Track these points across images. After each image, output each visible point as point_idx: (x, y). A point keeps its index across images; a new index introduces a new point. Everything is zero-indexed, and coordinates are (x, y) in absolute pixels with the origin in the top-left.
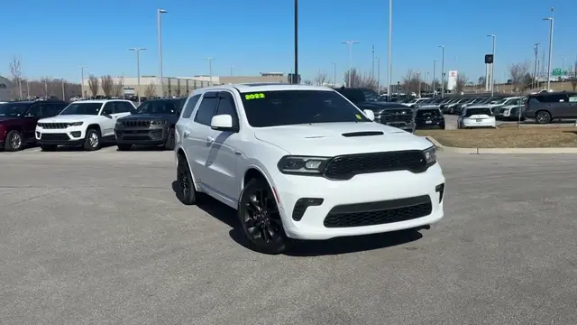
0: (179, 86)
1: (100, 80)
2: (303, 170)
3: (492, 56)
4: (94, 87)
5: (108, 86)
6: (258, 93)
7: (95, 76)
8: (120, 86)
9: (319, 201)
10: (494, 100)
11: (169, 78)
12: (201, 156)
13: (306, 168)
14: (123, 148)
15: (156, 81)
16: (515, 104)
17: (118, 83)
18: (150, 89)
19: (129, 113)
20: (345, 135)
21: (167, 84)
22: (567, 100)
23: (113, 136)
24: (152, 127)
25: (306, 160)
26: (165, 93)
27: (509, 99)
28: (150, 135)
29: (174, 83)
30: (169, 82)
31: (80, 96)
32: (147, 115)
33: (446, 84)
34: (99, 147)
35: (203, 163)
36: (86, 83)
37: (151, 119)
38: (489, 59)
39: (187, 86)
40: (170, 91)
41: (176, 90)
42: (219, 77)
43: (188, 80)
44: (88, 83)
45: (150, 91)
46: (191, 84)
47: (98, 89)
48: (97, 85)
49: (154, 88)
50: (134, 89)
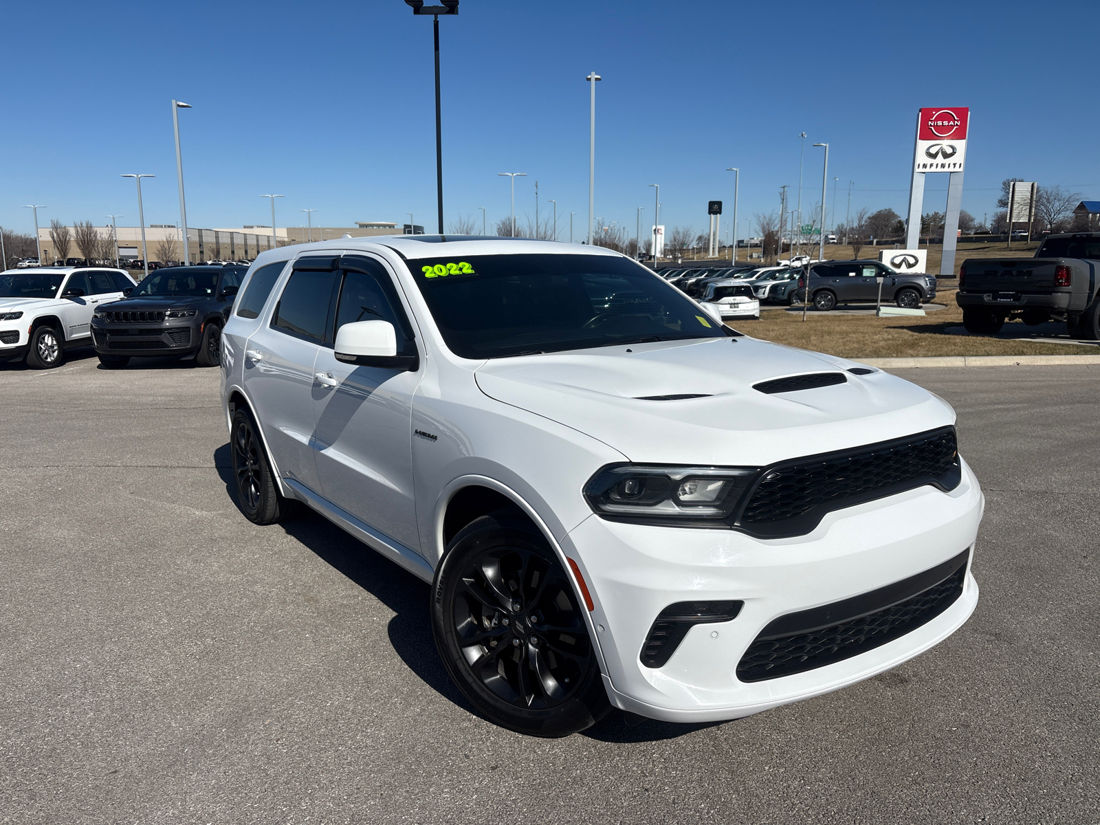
0: (217, 243)
1: (72, 231)
2: (669, 508)
3: (719, 204)
4: (61, 243)
5: (87, 241)
6: (456, 260)
7: (63, 223)
8: (111, 243)
10: (739, 271)
11: (200, 231)
12: (299, 420)
13: (680, 503)
14: (109, 363)
15: (178, 235)
16: (775, 278)
17: (105, 236)
18: (166, 248)
19: (120, 295)
20: (767, 387)
21: (196, 239)
22: (859, 273)
23: (89, 339)
24: (168, 323)
25: (677, 476)
26: (194, 255)
27: (762, 270)
28: (164, 338)
29: (209, 239)
30: (201, 236)
31: (36, 259)
32: (159, 300)
33: (648, 246)
34: (59, 363)
35: (304, 439)
36: (44, 236)
37: (166, 307)
38: (715, 208)
39: (232, 244)
40: (202, 252)
41: (212, 251)
42: (284, 227)
43: (233, 233)
44: (49, 235)
45: (167, 252)
46: (239, 241)
47: (68, 247)
48: (67, 239)
49: (174, 247)
50: (136, 248)
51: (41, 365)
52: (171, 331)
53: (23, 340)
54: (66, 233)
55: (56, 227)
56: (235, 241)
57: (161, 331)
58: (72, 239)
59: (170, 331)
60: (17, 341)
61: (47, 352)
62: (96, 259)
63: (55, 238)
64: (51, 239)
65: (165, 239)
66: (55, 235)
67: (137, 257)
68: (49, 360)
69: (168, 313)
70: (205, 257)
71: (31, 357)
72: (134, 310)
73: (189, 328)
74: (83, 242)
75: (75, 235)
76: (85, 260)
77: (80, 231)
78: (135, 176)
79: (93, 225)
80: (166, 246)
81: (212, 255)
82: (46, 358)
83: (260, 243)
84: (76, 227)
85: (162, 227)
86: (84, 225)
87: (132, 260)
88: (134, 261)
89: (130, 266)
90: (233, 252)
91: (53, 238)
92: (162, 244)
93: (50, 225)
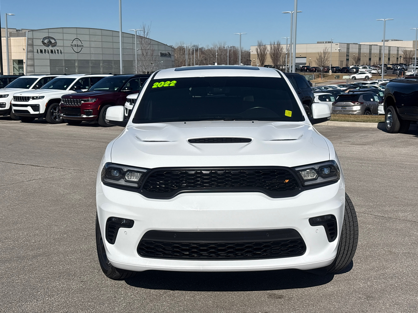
0: (359, 53)
1: (269, 48)
2: (122, 182)
4: (262, 56)
5: (276, 54)
9: (129, 224)
11: (348, 44)
13: (127, 181)
15: (331, 48)
20: (191, 141)
21: (345, 50)
26: (342, 61)
29: (354, 50)
30: (348, 48)
36: (253, 51)
39: (370, 53)
40: (348, 60)
41: (354, 59)
42: (411, 40)
43: (371, 45)
44: (255, 51)
45: (323, 60)
46: (375, 51)
47: (265, 58)
48: (265, 53)
49: (327, 56)
50: (306, 57)
54: (265, 49)
55: (260, 45)
56: (373, 51)
58: (268, 53)
62: (280, 65)
63: (259, 53)
64: (256, 53)
65: (322, 52)
66: (259, 50)
67: (305, 64)
70: (350, 62)
74: (274, 54)
75: (270, 50)
76: (274, 66)
77: (273, 48)
78: (290, 12)
79: (281, 43)
80: (323, 56)
81: (354, 62)
83: (391, 52)
84: (271, 45)
85: (323, 43)
86: (276, 43)
87: (301, 66)
88: (303, 67)
89: (299, 70)
90: (370, 59)
91: (257, 52)
92: (320, 54)
93: (257, 44)
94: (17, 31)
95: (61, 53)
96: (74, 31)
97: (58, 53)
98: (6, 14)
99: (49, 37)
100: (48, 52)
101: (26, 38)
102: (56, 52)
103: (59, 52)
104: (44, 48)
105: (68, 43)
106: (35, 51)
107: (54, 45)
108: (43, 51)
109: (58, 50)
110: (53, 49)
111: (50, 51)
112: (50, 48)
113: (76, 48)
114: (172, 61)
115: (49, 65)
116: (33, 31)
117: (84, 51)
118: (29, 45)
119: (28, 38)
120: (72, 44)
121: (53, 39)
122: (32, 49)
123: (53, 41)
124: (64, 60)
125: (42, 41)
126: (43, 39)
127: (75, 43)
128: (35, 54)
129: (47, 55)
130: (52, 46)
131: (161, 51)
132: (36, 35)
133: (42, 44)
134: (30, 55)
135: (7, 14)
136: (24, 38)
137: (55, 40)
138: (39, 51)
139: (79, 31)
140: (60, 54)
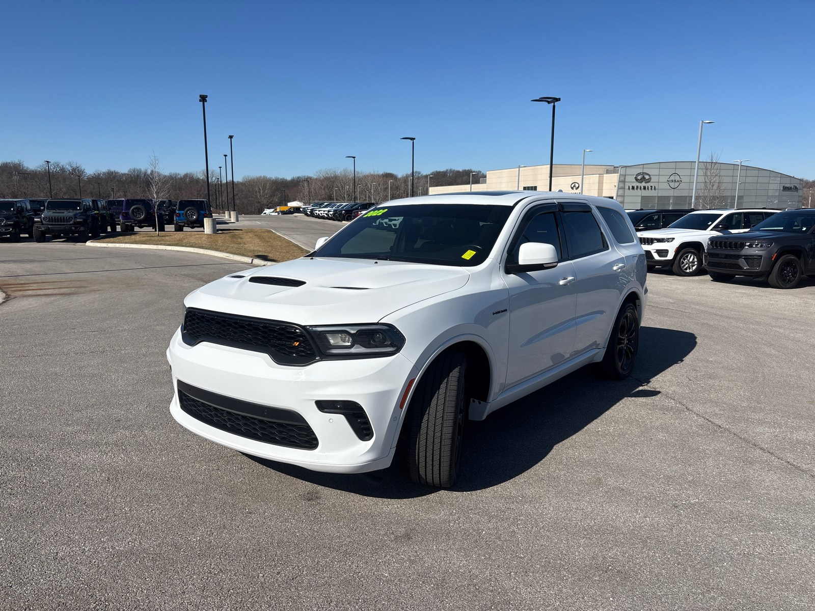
28: (742, 262)
34: (696, 274)
51: (682, 273)
52: (748, 258)
53: (670, 256)
57: (739, 257)
59: (746, 257)
60: (666, 257)
61: (687, 266)
68: (688, 271)
69: (748, 244)
71: (675, 268)
72: (726, 240)
73: (761, 256)
82: (686, 269)
94: (615, 168)
95: (655, 189)
96: (673, 165)
97: (651, 189)
98: (583, 151)
99: (643, 173)
100: (640, 189)
101: (619, 174)
102: (650, 188)
103: (653, 188)
104: (636, 184)
105: (665, 179)
106: (627, 187)
107: (648, 181)
108: (635, 188)
109: (651, 186)
110: (646, 185)
111: (642, 188)
112: (643, 184)
113: (673, 183)
114: (799, 196)
115: (640, 202)
116: (626, 167)
117: (682, 186)
118: (621, 182)
119: (620, 175)
120: (668, 180)
121: (648, 174)
122: (623, 185)
123: (647, 177)
124: (657, 198)
125: (635, 178)
126: (636, 175)
127: (672, 178)
128: (627, 191)
129: (639, 193)
130: (646, 183)
131: (784, 185)
132: (629, 171)
133: (635, 181)
134: (621, 192)
135: (585, 151)
136: (616, 174)
137: (649, 175)
138: (631, 188)
139: (678, 165)
140: (653, 190)
